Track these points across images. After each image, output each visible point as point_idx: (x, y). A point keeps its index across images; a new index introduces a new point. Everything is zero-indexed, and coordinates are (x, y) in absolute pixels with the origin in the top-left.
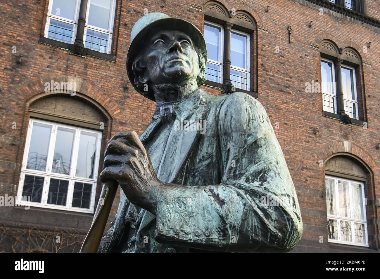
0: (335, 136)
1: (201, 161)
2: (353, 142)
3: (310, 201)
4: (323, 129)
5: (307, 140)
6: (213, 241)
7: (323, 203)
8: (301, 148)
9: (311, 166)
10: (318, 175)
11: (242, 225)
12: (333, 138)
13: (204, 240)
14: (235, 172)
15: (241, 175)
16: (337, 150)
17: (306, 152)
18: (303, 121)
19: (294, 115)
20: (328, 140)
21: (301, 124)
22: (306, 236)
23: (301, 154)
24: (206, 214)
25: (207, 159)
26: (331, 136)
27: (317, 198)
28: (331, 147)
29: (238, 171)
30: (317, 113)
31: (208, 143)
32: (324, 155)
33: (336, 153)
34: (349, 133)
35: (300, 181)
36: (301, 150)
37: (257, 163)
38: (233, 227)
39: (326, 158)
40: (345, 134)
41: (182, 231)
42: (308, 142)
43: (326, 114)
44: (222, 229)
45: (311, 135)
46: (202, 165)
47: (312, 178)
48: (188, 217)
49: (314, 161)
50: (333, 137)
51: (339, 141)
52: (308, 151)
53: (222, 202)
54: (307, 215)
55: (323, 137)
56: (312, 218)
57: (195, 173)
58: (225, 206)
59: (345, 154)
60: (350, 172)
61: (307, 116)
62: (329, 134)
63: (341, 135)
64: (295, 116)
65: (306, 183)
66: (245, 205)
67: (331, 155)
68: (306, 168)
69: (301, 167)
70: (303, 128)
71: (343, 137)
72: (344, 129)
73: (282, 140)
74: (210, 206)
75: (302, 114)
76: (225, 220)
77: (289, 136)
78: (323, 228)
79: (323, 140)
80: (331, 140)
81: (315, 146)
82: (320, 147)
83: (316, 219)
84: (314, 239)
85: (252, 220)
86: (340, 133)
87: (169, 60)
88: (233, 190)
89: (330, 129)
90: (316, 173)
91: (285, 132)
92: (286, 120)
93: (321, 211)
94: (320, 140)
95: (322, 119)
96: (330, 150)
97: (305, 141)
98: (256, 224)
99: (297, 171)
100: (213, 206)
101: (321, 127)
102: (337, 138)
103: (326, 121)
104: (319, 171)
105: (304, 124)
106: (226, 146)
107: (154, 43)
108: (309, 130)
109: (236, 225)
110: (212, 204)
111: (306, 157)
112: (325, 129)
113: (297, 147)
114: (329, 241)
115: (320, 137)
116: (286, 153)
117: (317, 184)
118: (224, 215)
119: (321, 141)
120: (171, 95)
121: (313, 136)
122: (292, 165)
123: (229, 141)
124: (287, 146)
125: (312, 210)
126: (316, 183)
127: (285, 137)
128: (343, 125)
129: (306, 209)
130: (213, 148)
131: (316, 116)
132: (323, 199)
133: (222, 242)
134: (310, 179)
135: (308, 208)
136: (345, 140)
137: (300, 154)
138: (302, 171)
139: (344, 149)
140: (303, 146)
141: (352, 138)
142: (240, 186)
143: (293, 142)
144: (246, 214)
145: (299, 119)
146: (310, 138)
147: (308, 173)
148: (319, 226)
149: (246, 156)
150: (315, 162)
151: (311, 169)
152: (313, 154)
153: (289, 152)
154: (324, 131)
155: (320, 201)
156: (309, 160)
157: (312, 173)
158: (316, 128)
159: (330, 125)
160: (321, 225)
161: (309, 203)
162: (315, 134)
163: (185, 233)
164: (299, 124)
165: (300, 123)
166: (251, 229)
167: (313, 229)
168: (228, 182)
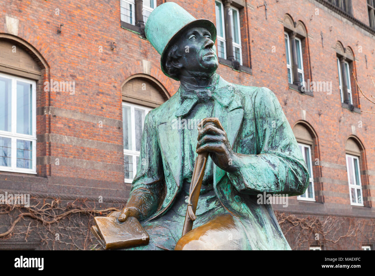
0: (134, 53)
1: (246, 136)
2: (152, 61)
3: (107, 134)
4: (121, 44)
5: (103, 58)
6: (272, 190)
7: (120, 136)
8: (97, 67)
9: (107, 90)
10: (115, 101)
11: (286, 179)
12: (131, 56)
13: (268, 190)
14: (271, 145)
15: (277, 147)
16: (135, 71)
17: (102, 72)
18: (99, 33)
19: (89, 24)
20: (126, 58)
21: (97, 37)
22: (102, 176)
23: (97, 75)
24: (267, 174)
25: (250, 135)
26: (130, 54)
27: (114, 130)
28: (129, 67)
29: (273, 144)
30: (115, 24)
31: (250, 124)
32: (122, 77)
33: (134, 75)
34: (149, 50)
35: (95, 109)
36: (97, 70)
37: (284, 139)
38: (282, 181)
39: (124, 81)
40: (144, 52)
41: (257, 185)
42: (104, 60)
43: (125, 26)
44: (276, 182)
45: (108, 52)
46: (248, 140)
47: (109, 105)
48: (258, 176)
49: (110, 83)
50: (131, 54)
51: (138, 60)
52: (104, 71)
53: (274, 166)
54: (102, 151)
55: (121, 55)
56: (108, 154)
57: (243, 145)
58: (276, 168)
59: (143, 76)
60: (147, 98)
61: (103, 27)
62: (127, 51)
63: (140, 52)
64: (90, 26)
65: (102, 111)
66: (286, 167)
67: (129, 77)
68: (103, 93)
69: (96, 92)
70: (99, 42)
71: (142, 55)
72: (144, 45)
73: (75, 56)
74: (268, 168)
75: (98, 24)
76: (278, 177)
77: (83, 52)
78: (119, 166)
79: (121, 58)
80: (129, 58)
81: (113, 65)
82: (118, 67)
83: (112, 155)
84: (110, 179)
85: (290, 177)
86: (139, 50)
87: (206, 55)
88: (276, 158)
89: (128, 44)
90: (113, 99)
91: (79, 46)
92: (79, 31)
93: (118, 146)
94: (117, 57)
95: (120, 32)
96: (128, 71)
97: (101, 59)
98: (292, 179)
99: (92, 96)
100: (270, 168)
101: (119, 41)
102: (136, 56)
103: (125, 34)
104: (115, 96)
105: (101, 37)
106: (262, 126)
107: (190, 38)
108: (105, 45)
109: (283, 180)
110: (269, 167)
111: (102, 79)
112: (123, 44)
113: (93, 66)
114: (125, 182)
115: (117, 54)
116: (80, 73)
117: (114, 113)
118: (277, 174)
119: (118, 60)
120: (202, 80)
121: (110, 52)
122: (86, 89)
123: (265, 123)
124: (80, 65)
125: (109, 144)
126: (113, 111)
127: (79, 53)
128: (142, 39)
129: (101, 143)
130: (253, 127)
131: (113, 27)
132: (120, 131)
133: (276, 191)
134: (107, 107)
135: (104, 142)
136: (144, 59)
137: (95, 75)
138: (97, 97)
139: (143, 70)
140: (99, 64)
141: (152, 57)
142: (279, 155)
143: (87, 60)
144: (288, 173)
145: (95, 30)
146: (106, 55)
147: (105, 99)
148: (115, 164)
149: (278, 135)
150: (112, 85)
151: (107, 94)
152: (110, 75)
153: (83, 72)
154: (122, 47)
155: (116, 133)
156: (105, 82)
157: (108, 99)
158: (114, 43)
159: (128, 40)
160: (118, 163)
161: (105, 136)
162: (113, 50)
163: (259, 186)
164: (95, 37)
165: (96, 35)
166: (290, 182)
167: (109, 168)
168: (269, 151)
